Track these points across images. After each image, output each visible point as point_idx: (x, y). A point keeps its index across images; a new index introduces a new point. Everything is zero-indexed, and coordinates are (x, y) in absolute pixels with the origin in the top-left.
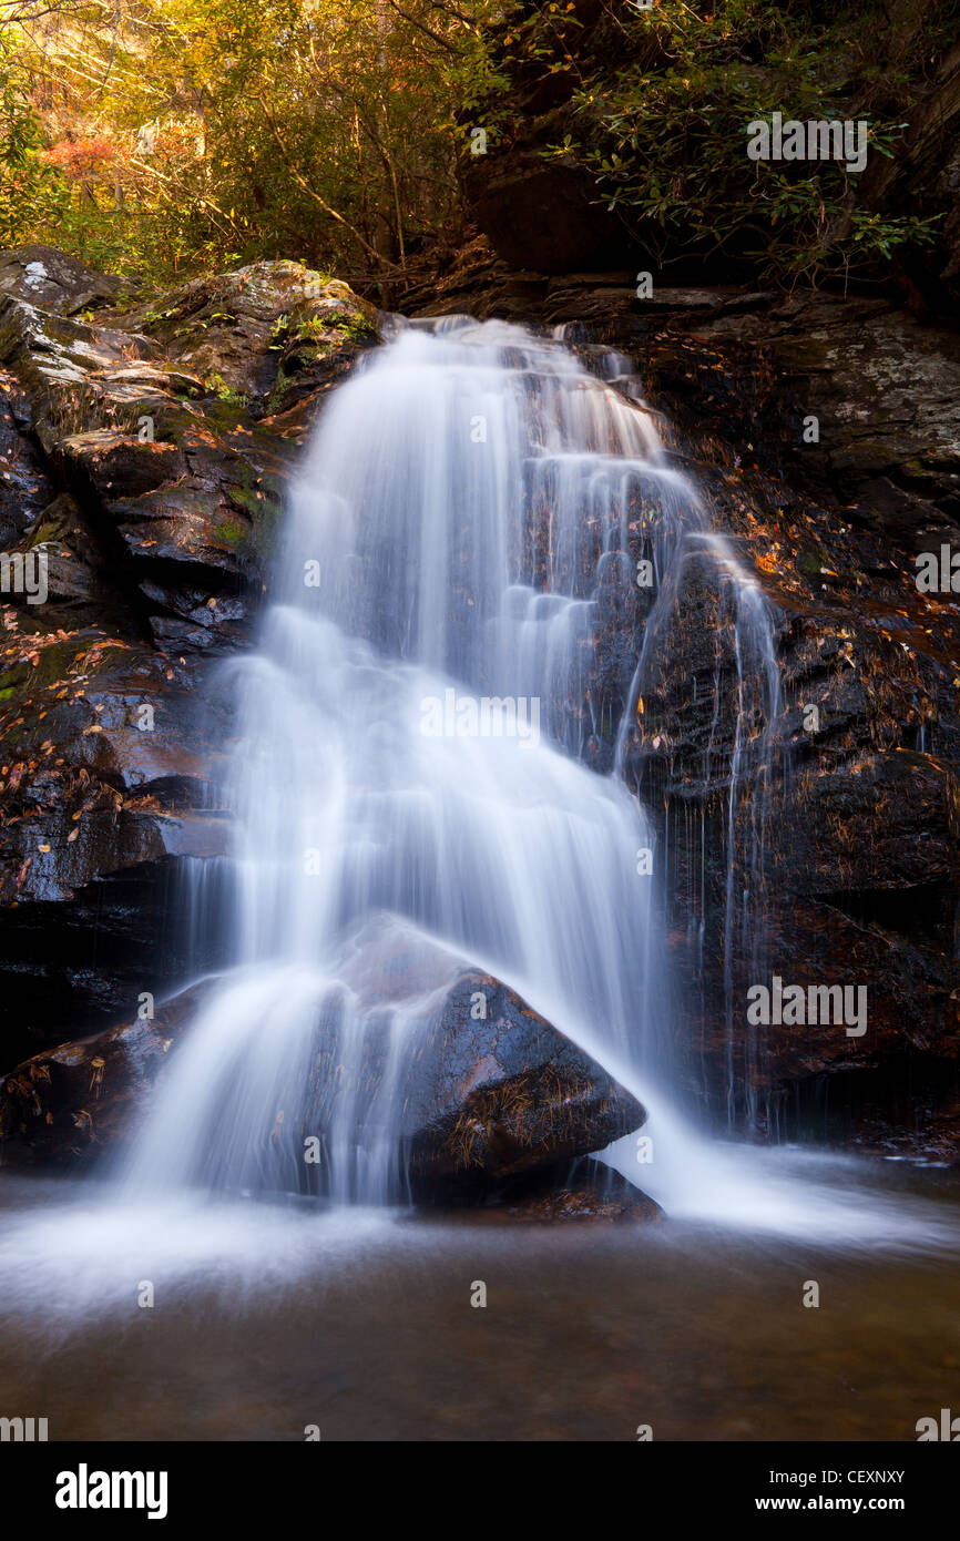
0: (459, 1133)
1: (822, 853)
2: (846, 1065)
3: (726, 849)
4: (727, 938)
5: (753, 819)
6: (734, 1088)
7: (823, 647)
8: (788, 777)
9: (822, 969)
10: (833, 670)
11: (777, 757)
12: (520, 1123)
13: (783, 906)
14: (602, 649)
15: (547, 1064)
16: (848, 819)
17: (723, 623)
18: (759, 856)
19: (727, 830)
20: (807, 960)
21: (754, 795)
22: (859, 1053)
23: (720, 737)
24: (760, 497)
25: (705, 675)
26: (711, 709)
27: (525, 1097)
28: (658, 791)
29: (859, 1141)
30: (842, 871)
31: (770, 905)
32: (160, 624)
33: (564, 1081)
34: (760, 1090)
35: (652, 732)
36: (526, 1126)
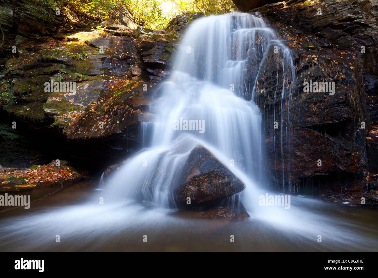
0: (187, 190)
1: (308, 115)
2: (319, 174)
3: (281, 116)
4: (281, 140)
5: (288, 108)
6: (285, 179)
7: (307, 60)
8: (298, 96)
9: (309, 147)
10: (311, 66)
11: (295, 91)
12: (205, 187)
13: (297, 130)
14: (248, 71)
15: (213, 171)
16: (316, 104)
17: (279, 59)
18: (290, 117)
19: (281, 111)
20: (305, 145)
21: (288, 102)
22: (322, 171)
23: (279, 88)
24: (291, 32)
25: (274, 73)
26: (276, 81)
27: (207, 180)
28: (262, 104)
29: (323, 196)
30: (315, 119)
31: (293, 130)
32: (152, 77)
33: (219, 176)
34: (292, 180)
35: (261, 89)
36: (207, 188)
